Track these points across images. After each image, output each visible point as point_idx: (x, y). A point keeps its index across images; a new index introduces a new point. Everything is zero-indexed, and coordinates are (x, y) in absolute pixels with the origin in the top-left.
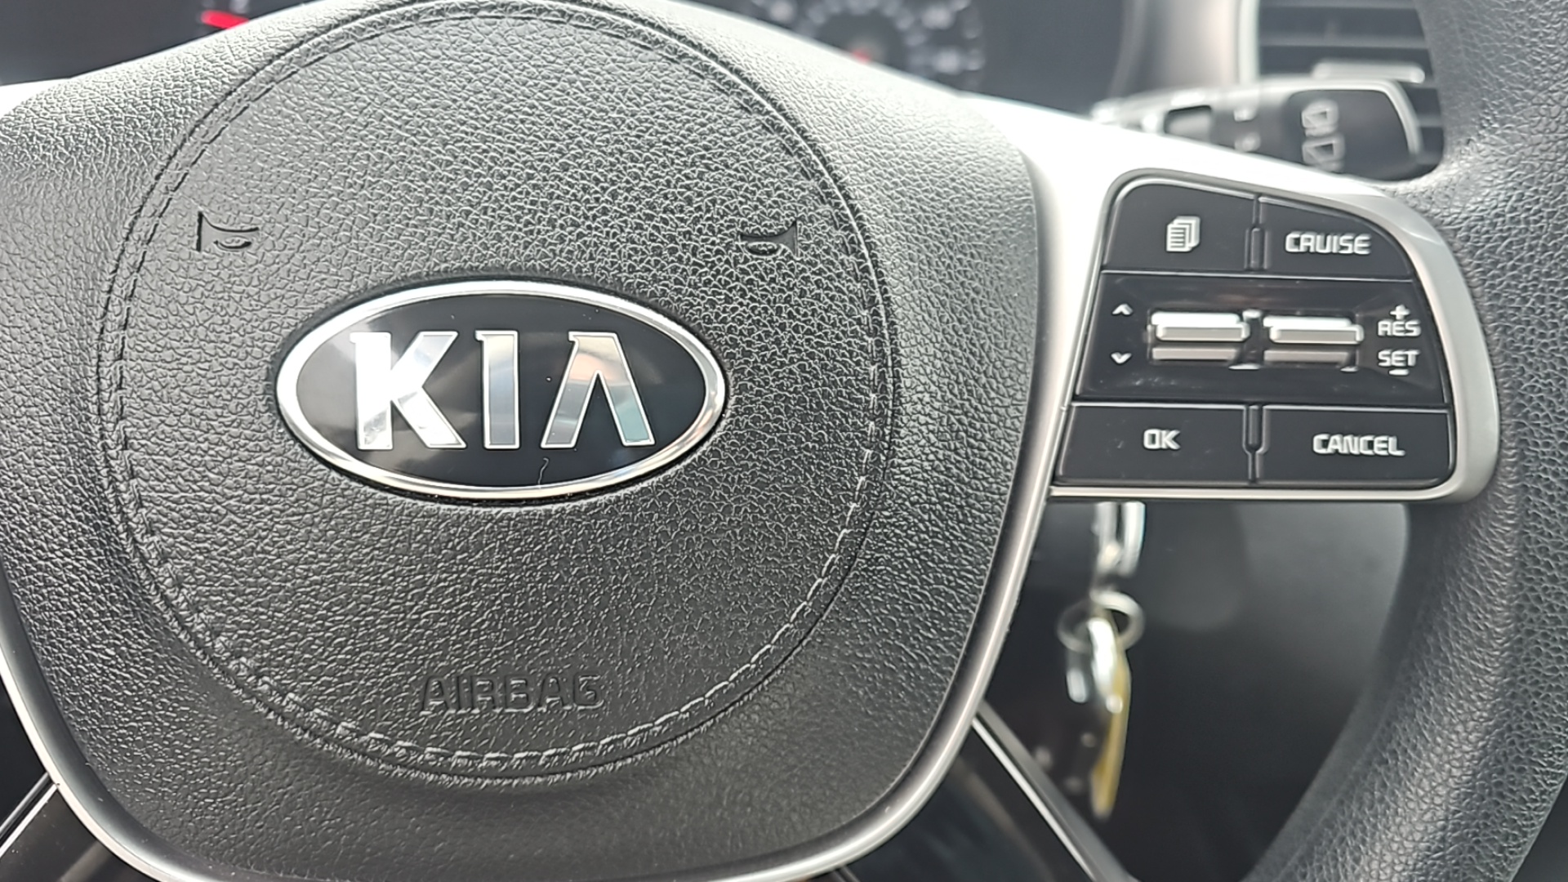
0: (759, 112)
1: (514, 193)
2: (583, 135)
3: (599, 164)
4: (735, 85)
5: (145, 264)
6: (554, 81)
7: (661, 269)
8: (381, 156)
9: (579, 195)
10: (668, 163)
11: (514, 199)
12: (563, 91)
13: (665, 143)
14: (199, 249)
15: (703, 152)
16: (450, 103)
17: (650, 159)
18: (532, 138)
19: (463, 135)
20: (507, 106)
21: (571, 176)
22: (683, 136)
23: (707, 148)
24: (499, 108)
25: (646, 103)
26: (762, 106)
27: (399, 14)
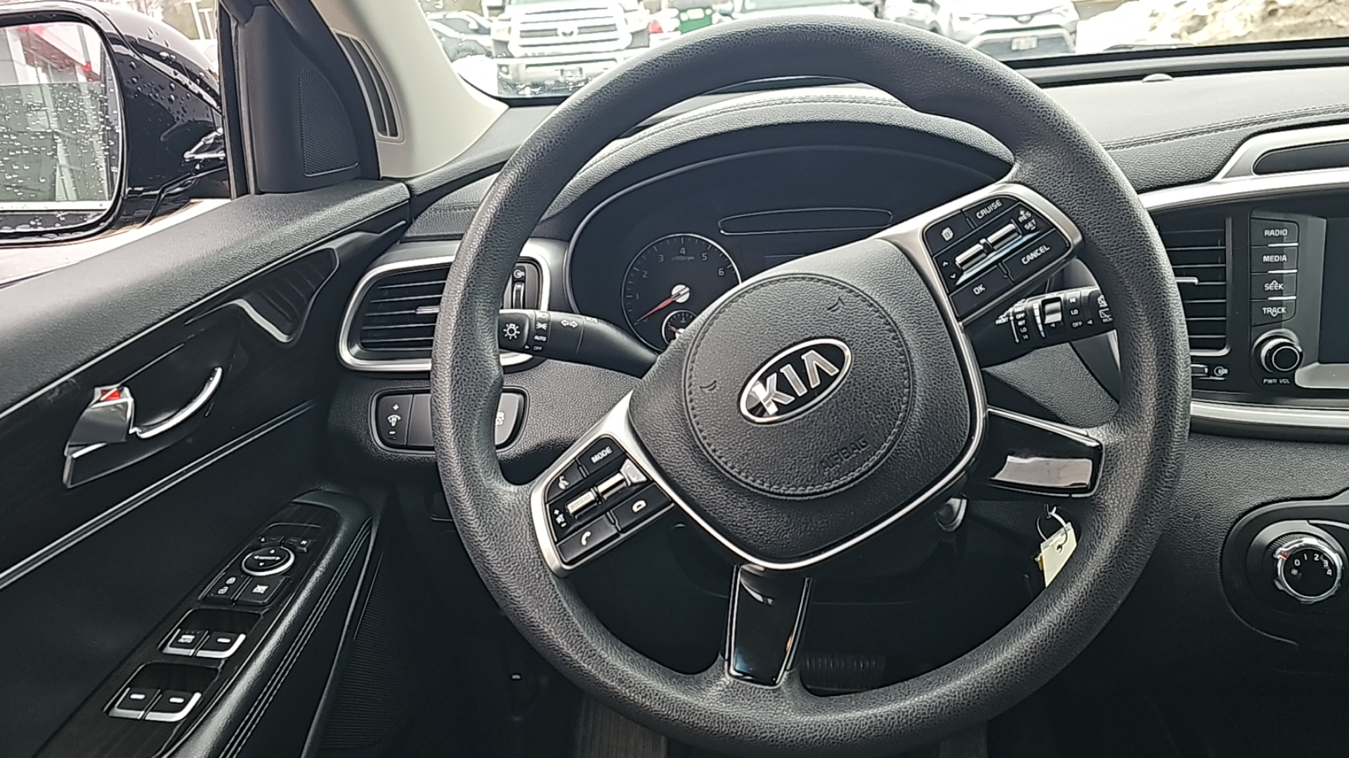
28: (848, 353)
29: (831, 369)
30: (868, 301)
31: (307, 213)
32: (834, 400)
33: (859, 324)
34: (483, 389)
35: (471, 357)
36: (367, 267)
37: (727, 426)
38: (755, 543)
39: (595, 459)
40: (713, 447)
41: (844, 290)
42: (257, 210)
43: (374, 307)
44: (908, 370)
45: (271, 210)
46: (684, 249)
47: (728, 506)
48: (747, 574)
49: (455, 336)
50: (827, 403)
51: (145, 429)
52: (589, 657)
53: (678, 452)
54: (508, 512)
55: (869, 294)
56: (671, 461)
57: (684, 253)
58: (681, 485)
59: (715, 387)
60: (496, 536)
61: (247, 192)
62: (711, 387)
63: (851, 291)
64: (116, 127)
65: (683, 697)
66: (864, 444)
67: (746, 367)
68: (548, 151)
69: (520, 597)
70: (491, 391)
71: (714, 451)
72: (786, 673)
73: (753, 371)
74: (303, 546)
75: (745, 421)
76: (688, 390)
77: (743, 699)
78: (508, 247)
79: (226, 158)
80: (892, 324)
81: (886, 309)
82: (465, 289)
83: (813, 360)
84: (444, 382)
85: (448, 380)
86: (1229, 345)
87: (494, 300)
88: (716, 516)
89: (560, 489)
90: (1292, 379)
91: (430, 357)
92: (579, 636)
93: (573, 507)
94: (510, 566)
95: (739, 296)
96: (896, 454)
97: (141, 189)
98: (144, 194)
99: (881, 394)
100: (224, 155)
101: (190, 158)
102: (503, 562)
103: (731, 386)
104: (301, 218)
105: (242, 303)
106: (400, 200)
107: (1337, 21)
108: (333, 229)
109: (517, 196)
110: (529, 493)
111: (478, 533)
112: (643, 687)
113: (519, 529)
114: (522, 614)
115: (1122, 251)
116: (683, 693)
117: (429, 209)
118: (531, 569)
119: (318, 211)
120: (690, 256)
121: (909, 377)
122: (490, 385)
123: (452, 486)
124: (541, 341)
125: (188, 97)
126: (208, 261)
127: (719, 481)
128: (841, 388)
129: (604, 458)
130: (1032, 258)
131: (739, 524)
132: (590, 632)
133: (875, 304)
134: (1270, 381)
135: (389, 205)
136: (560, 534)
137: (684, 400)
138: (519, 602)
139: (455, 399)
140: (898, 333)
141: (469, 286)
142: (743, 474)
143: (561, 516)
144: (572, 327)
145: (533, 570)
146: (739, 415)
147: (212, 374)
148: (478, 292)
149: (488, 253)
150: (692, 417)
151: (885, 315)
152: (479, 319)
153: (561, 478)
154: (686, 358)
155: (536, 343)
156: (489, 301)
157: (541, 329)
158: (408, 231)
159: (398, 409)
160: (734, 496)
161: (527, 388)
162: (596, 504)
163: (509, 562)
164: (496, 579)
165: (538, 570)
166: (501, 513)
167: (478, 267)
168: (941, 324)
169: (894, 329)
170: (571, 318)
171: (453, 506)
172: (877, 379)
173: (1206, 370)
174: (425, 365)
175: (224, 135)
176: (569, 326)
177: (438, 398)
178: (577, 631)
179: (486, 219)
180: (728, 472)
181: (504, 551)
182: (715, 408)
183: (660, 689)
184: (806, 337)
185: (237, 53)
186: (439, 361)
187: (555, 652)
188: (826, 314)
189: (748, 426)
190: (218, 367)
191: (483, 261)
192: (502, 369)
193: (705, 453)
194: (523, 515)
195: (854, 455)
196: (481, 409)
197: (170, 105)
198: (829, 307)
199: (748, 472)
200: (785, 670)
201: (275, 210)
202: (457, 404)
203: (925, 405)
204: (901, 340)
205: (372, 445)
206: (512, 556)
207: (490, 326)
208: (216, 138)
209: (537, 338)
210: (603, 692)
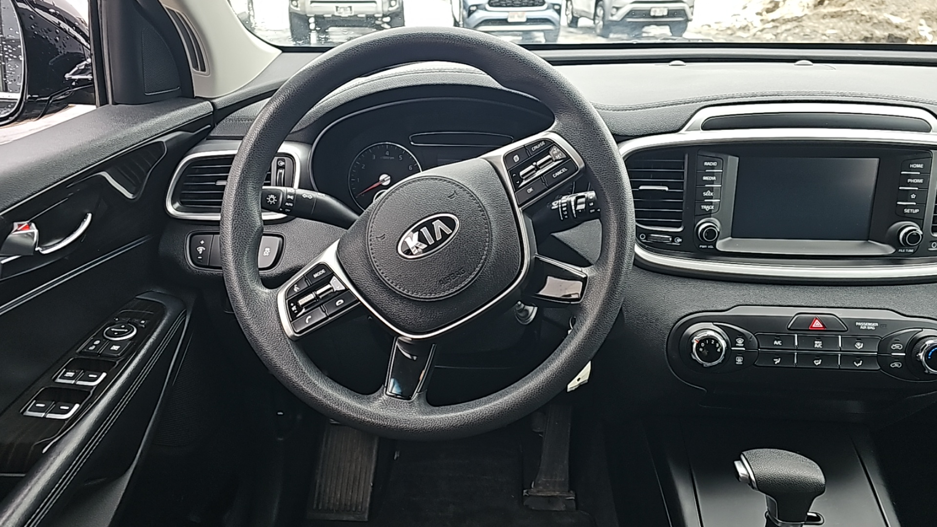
28: (457, 223)
29: (448, 231)
30: (470, 193)
31: (146, 119)
32: (448, 248)
33: (464, 206)
34: (251, 233)
35: (244, 214)
36: (184, 154)
37: (390, 259)
38: (403, 324)
39: (316, 276)
40: (382, 271)
41: (458, 187)
42: (114, 116)
43: (190, 179)
44: (489, 233)
45: (123, 116)
46: (388, 152)
47: (389, 304)
48: (401, 342)
49: (235, 201)
50: (445, 249)
51: (44, 248)
52: (308, 383)
53: (363, 273)
54: (264, 303)
55: (471, 190)
56: (359, 279)
57: (388, 154)
58: (364, 292)
59: (384, 237)
60: (257, 317)
61: (107, 103)
62: (382, 238)
63: (462, 188)
64: (20, 56)
65: (359, 406)
66: (463, 272)
67: (402, 227)
68: (292, 96)
69: (269, 350)
70: (255, 235)
71: (383, 273)
72: (417, 394)
73: (406, 229)
74: (142, 324)
75: (400, 257)
76: (369, 239)
77: (392, 407)
78: (268, 151)
79: (93, 79)
80: (483, 207)
81: (480, 198)
82: (241, 175)
83: (438, 225)
84: (228, 228)
85: (230, 227)
86: (683, 225)
87: (259, 182)
88: (383, 309)
89: (295, 292)
90: (715, 246)
91: (220, 212)
92: (302, 372)
93: (301, 302)
94: (264, 333)
95: (401, 187)
96: (480, 278)
97: (37, 96)
98: (38, 99)
99: (474, 245)
100: (91, 77)
101: (69, 78)
102: (260, 331)
103: (393, 237)
104: (142, 122)
105: (104, 174)
106: (207, 113)
107: (861, 11)
108: (163, 130)
109: (273, 121)
110: (276, 293)
111: (246, 314)
112: (337, 400)
113: (270, 313)
114: (271, 360)
115: (603, 173)
116: (360, 403)
117: (225, 119)
118: (276, 335)
119: (153, 118)
120: (392, 157)
121: (489, 237)
122: (255, 231)
123: (232, 288)
124: (290, 206)
125: (67, 39)
126: (83, 148)
127: (385, 290)
128: (453, 241)
129: (321, 275)
130: (558, 174)
131: (395, 314)
132: (309, 370)
133: (474, 196)
134: (703, 247)
135: (200, 115)
136: (293, 316)
137: (367, 244)
138: (269, 353)
139: (234, 238)
140: (485, 212)
141: (243, 173)
142: (398, 286)
143: (295, 307)
144: (308, 198)
145: (277, 336)
146: (397, 254)
147: (85, 217)
148: (249, 177)
149: (255, 154)
150: (371, 254)
151: (479, 202)
152: (250, 193)
153: (296, 285)
154: (369, 220)
155: (286, 207)
156: (256, 182)
157: (290, 199)
158: (212, 132)
159: (203, 244)
160: (393, 298)
161: (284, 234)
162: (315, 301)
163: (264, 331)
164: (256, 341)
165: (280, 336)
166: (260, 304)
167: (249, 162)
168: (509, 208)
169: (483, 209)
170: (308, 193)
171: (232, 299)
172: (472, 237)
173: (671, 239)
174: (216, 217)
175: (91, 63)
176: (307, 198)
177: (224, 237)
178: (302, 370)
179: (255, 134)
180: (389, 285)
181: (261, 325)
182: (384, 249)
183: (347, 401)
184: (436, 212)
185: (101, 16)
186: (225, 216)
187: (289, 381)
188: (447, 200)
189: (402, 260)
190: (89, 213)
191: (252, 158)
192: (262, 222)
193: (377, 274)
194: (273, 306)
195: (458, 278)
196: (249, 244)
197: (56, 44)
198: (449, 195)
199: (400, 285)
200: (417, 392)
201: (125, 116)
202: (235, 241)
203: (497, 252)
204: (486, 216)
205: (187, 265)
206: (266, 328)
207: (256, 196)
208: (86, 65)
209: (287, 204)
210: (315, 403)
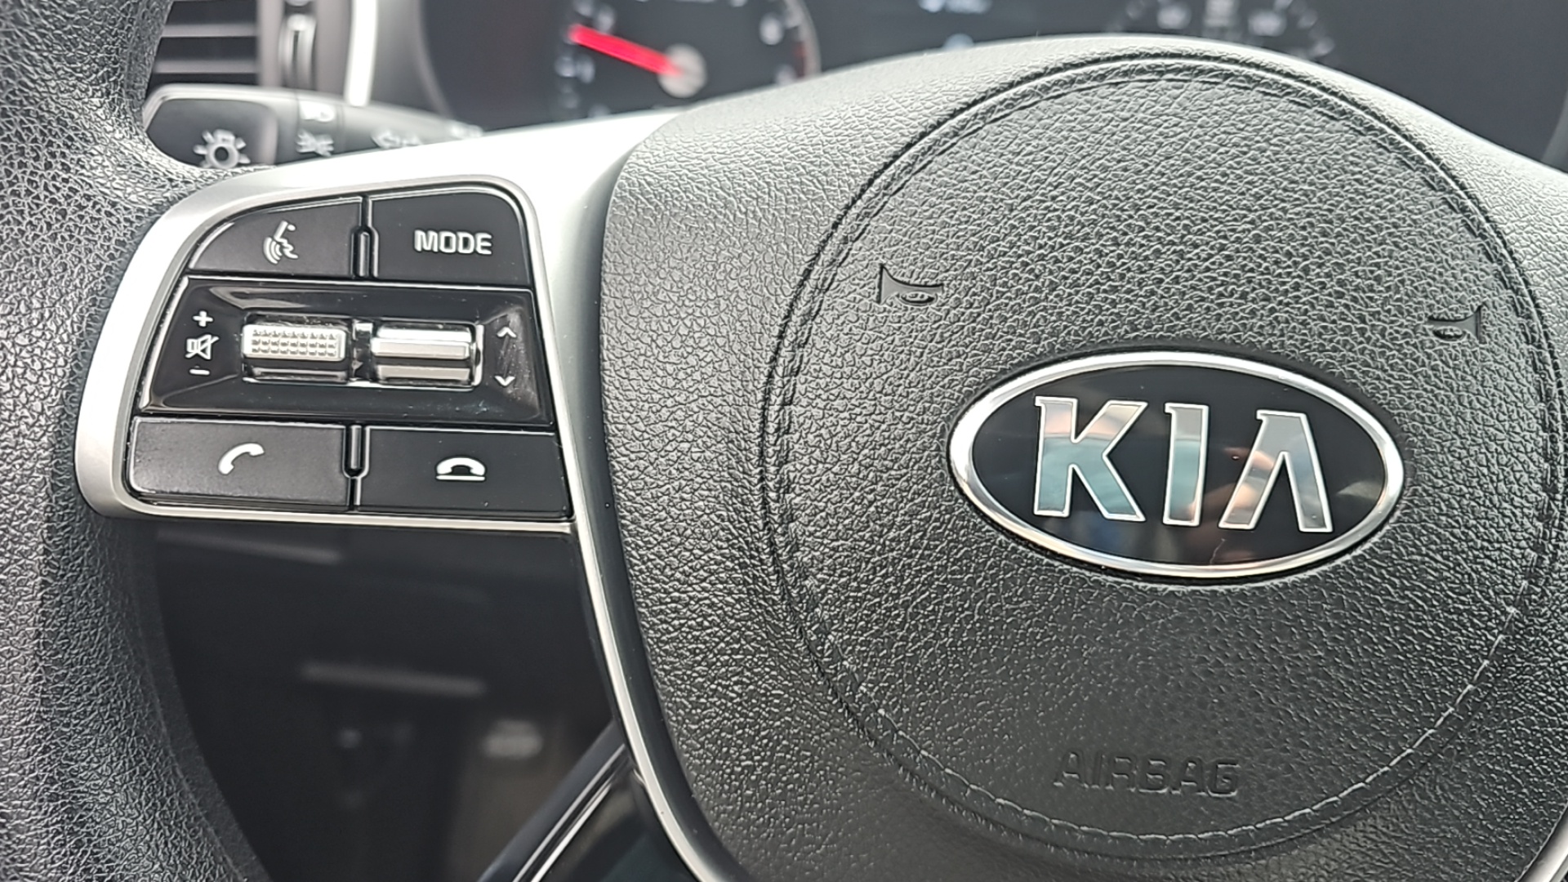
0: (1443, 190)
1: (1207, 264)
2: (1276, 206)
3: (1292, 237)
4: (1420, 161)
5: (821, 313)
6: (1245, 149)
7: (1350, 350)
8: (1072, 218)
9: (1271, 268)
10: (1359, 239)
11: (1208, 269)
12: (1254, 160)
13: (1356, 218)
14: (879, 302)
15: (1393, 230)
16: (1141, 167)
17: (1341, 235)
18: (1224, 207)
19: (1155, 201)
20: (1199, 173)
21: (1264, 249)
22: (1373, 212)
23: (1395, 226)
24: (1190, 174)
25: (1336, 176)
26: (1447, 183)
27: (1085, 74)
28: (1389, 494)
29: (1312, 508)
39: (425, 241)
83: (1283, 444)
89: (260, 256)
93: (260, 339)
129: (456, 256)
143: (210, 340)
153: (284, 224)
162: (337, 378)
